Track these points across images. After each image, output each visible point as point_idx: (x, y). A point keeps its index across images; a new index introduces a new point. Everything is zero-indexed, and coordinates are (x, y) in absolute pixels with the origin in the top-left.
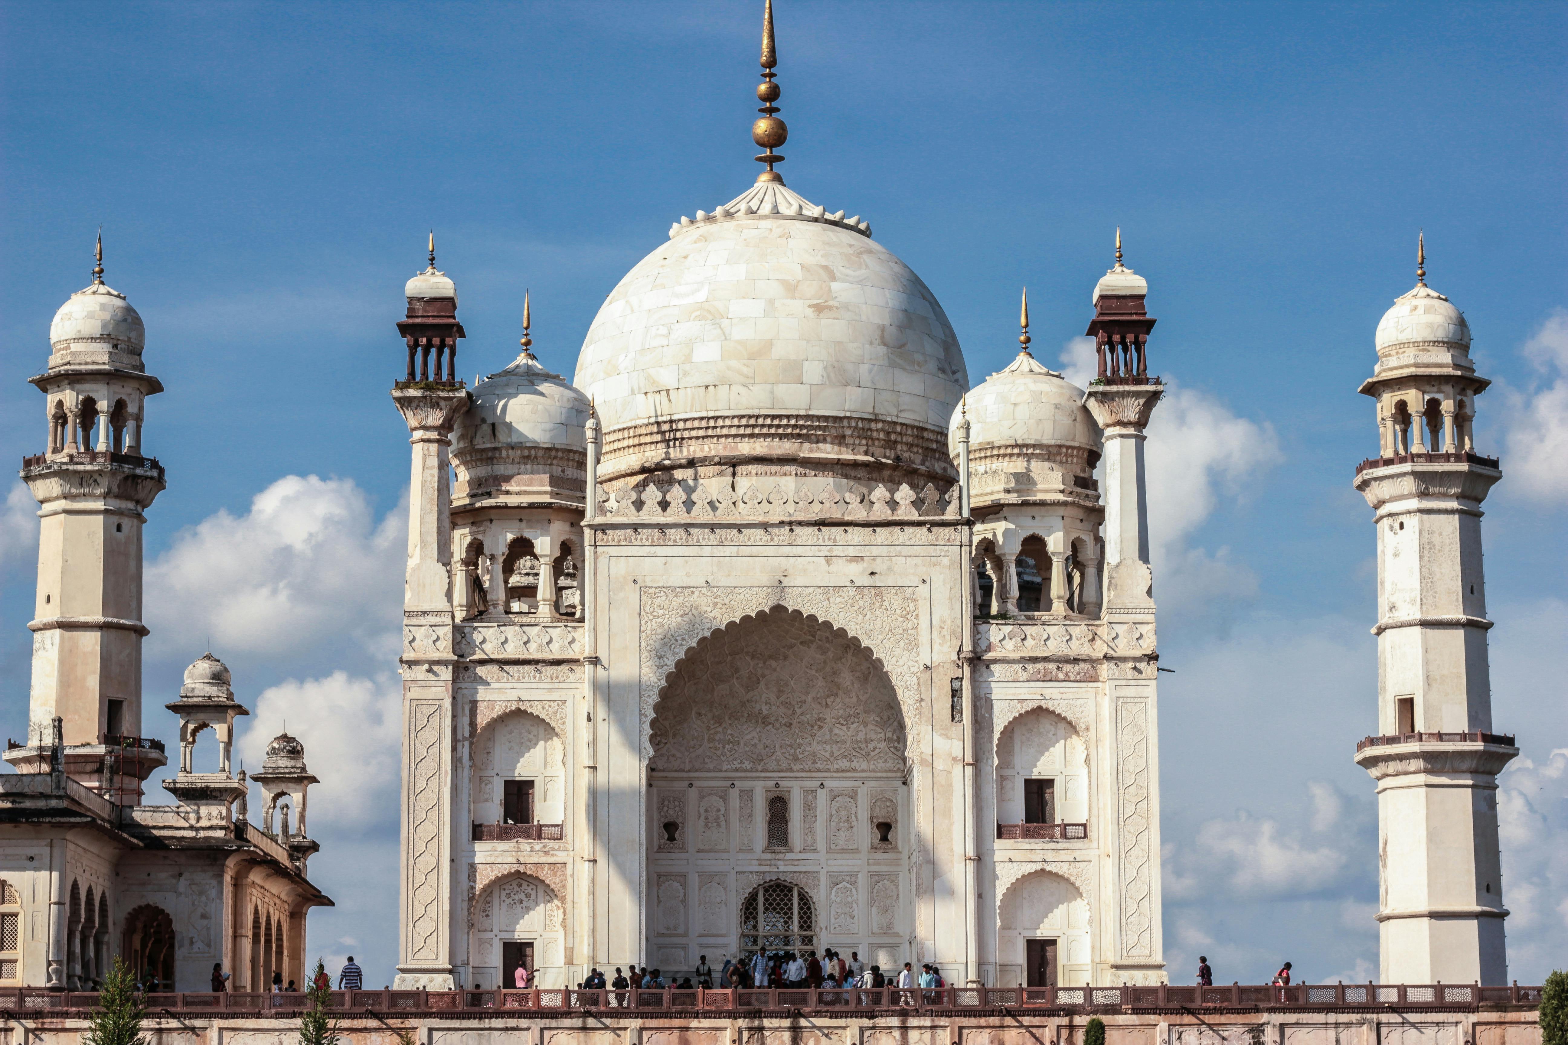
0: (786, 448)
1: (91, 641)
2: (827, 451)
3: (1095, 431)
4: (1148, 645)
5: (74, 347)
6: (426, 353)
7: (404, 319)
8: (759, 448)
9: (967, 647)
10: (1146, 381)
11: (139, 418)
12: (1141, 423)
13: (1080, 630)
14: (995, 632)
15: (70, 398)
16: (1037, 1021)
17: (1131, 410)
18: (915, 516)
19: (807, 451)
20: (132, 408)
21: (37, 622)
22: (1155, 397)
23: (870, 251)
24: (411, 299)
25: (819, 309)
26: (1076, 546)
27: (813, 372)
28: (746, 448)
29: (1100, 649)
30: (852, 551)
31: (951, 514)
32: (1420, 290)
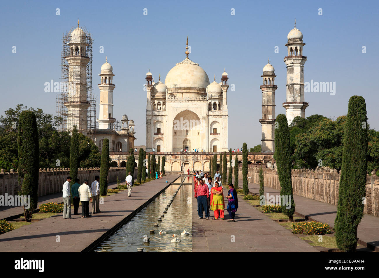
0: (188, 91)
1: (107, 107)
2: (193, 91)
3: (222, 90)
4: (227, 114)
5: (104, 71)
6: (149, 81)
7: (146, 78)
8: (185, 91)
9: (207, 114)
10: (227, 85)
11: (112, 79)
12: (227, 90)
13: (220, 112)
14: (210, 112)
15: (104, 77)
16: (211, 155)
17: (226, 88)
18: (202, 100)
19: (191, 91)
20: (111, 78)
21: (100, 104)
22: (228, 87)
23: (198, 68)
24: (147, 76)
25: (192, 75)
26: (219, 103)
27: (191, 83)
28: (184, 91)
29: (221, 115)
30: (195, 104)
31: (206, 100)
32: (268, 64)
